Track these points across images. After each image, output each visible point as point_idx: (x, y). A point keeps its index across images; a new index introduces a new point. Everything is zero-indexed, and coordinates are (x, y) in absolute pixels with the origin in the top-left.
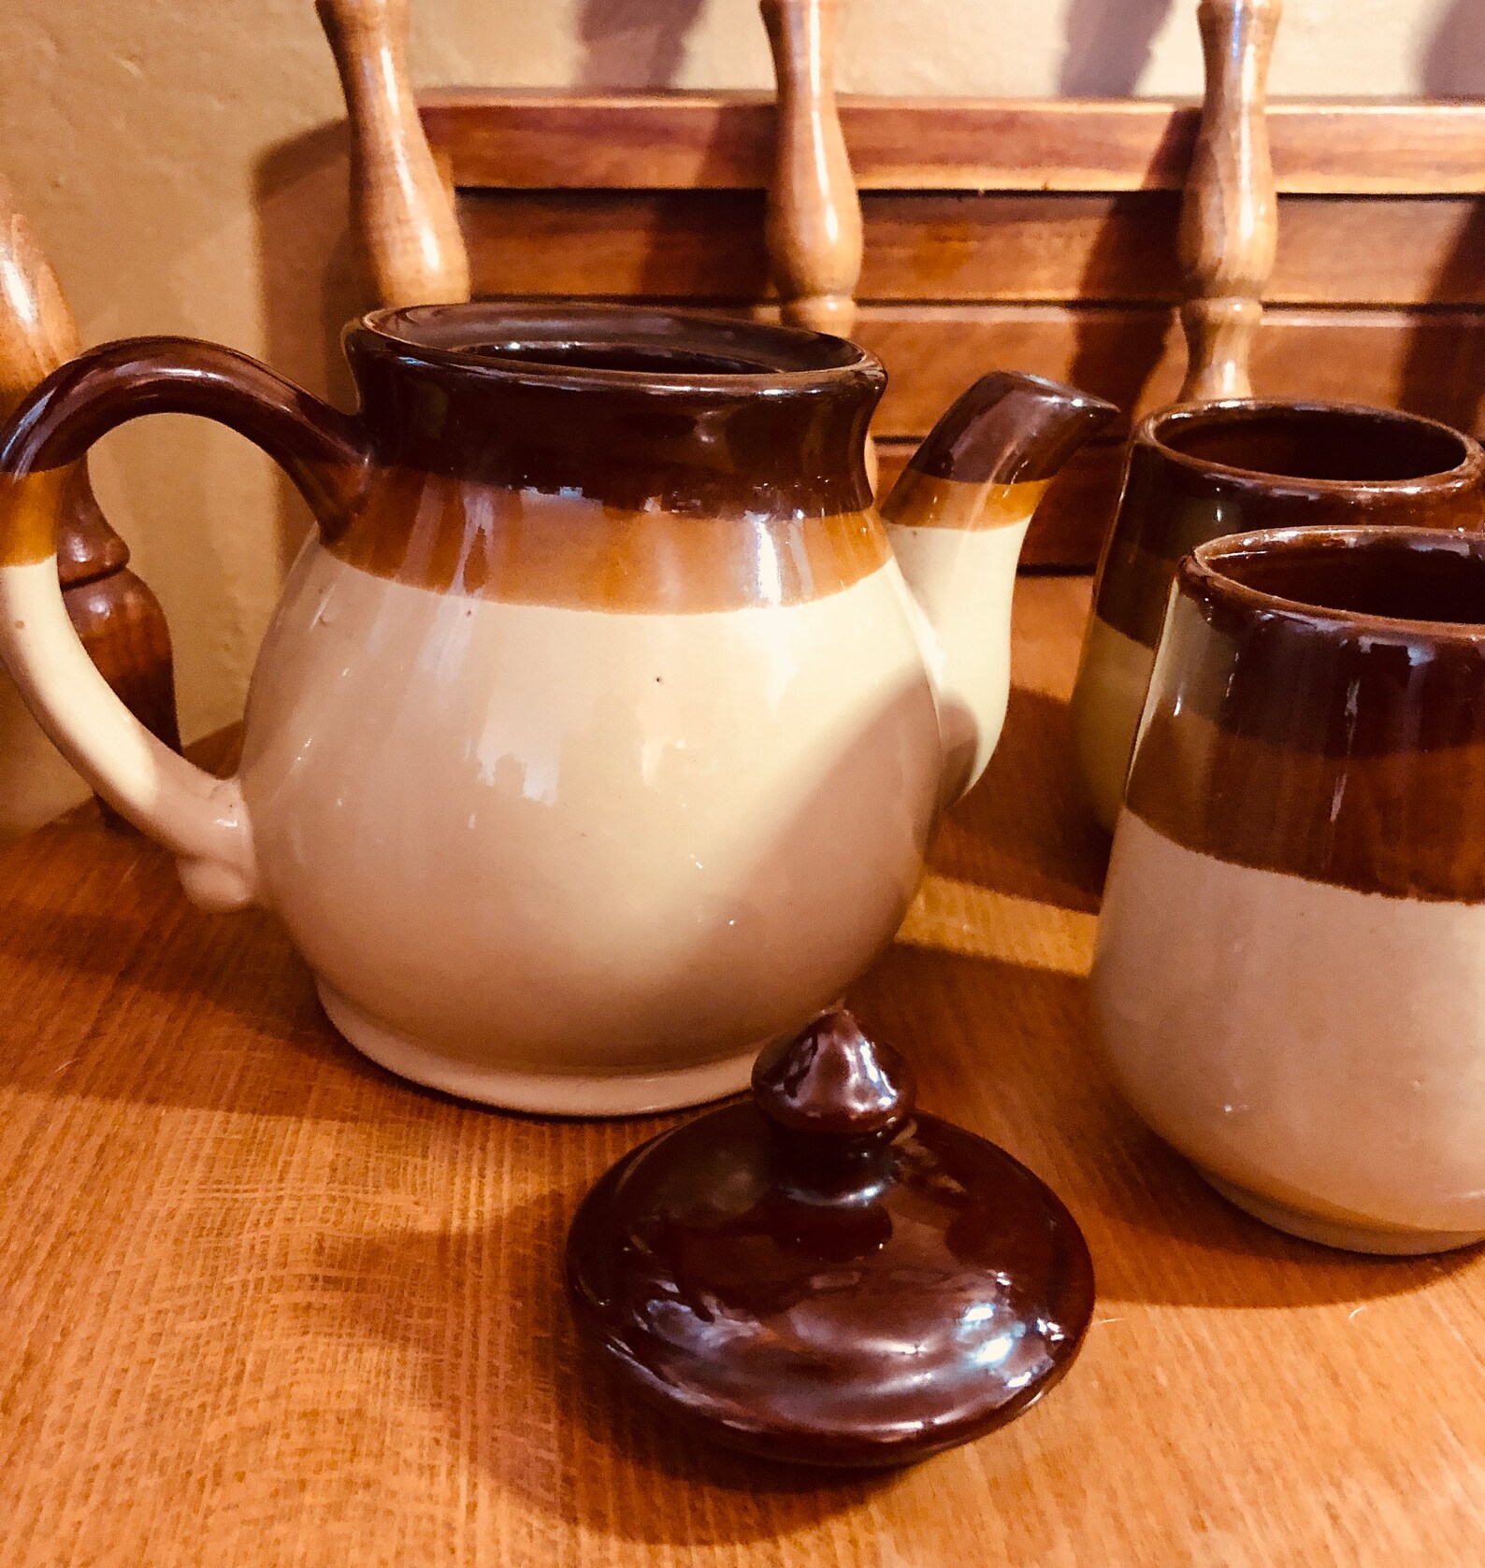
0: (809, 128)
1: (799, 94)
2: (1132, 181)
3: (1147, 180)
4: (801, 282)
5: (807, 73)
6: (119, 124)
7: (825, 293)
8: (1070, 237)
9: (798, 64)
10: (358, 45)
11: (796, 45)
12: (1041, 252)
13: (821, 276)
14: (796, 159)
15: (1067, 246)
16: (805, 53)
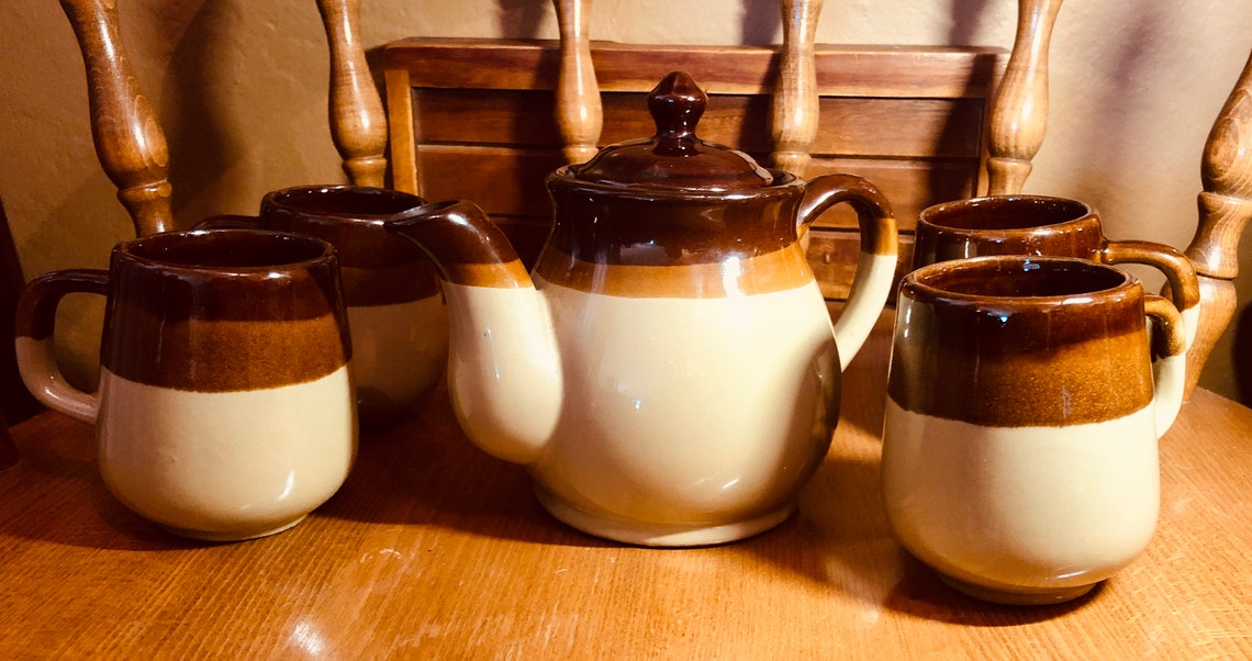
0: (574, 60)
1: (570, 43)
2: (754, 90)
3: (761, 90)
4: (565, 137)
5: (574, 32)
6: (265, 54)
7: (578, 143)
8: (724, 117)
9: (569, 29)
10: (334, 20)
11: (568, 19)
12: (709, 127)
13: (576, 135)
14: (567, 76)
15: (722, 123)
16: (573, 23)
